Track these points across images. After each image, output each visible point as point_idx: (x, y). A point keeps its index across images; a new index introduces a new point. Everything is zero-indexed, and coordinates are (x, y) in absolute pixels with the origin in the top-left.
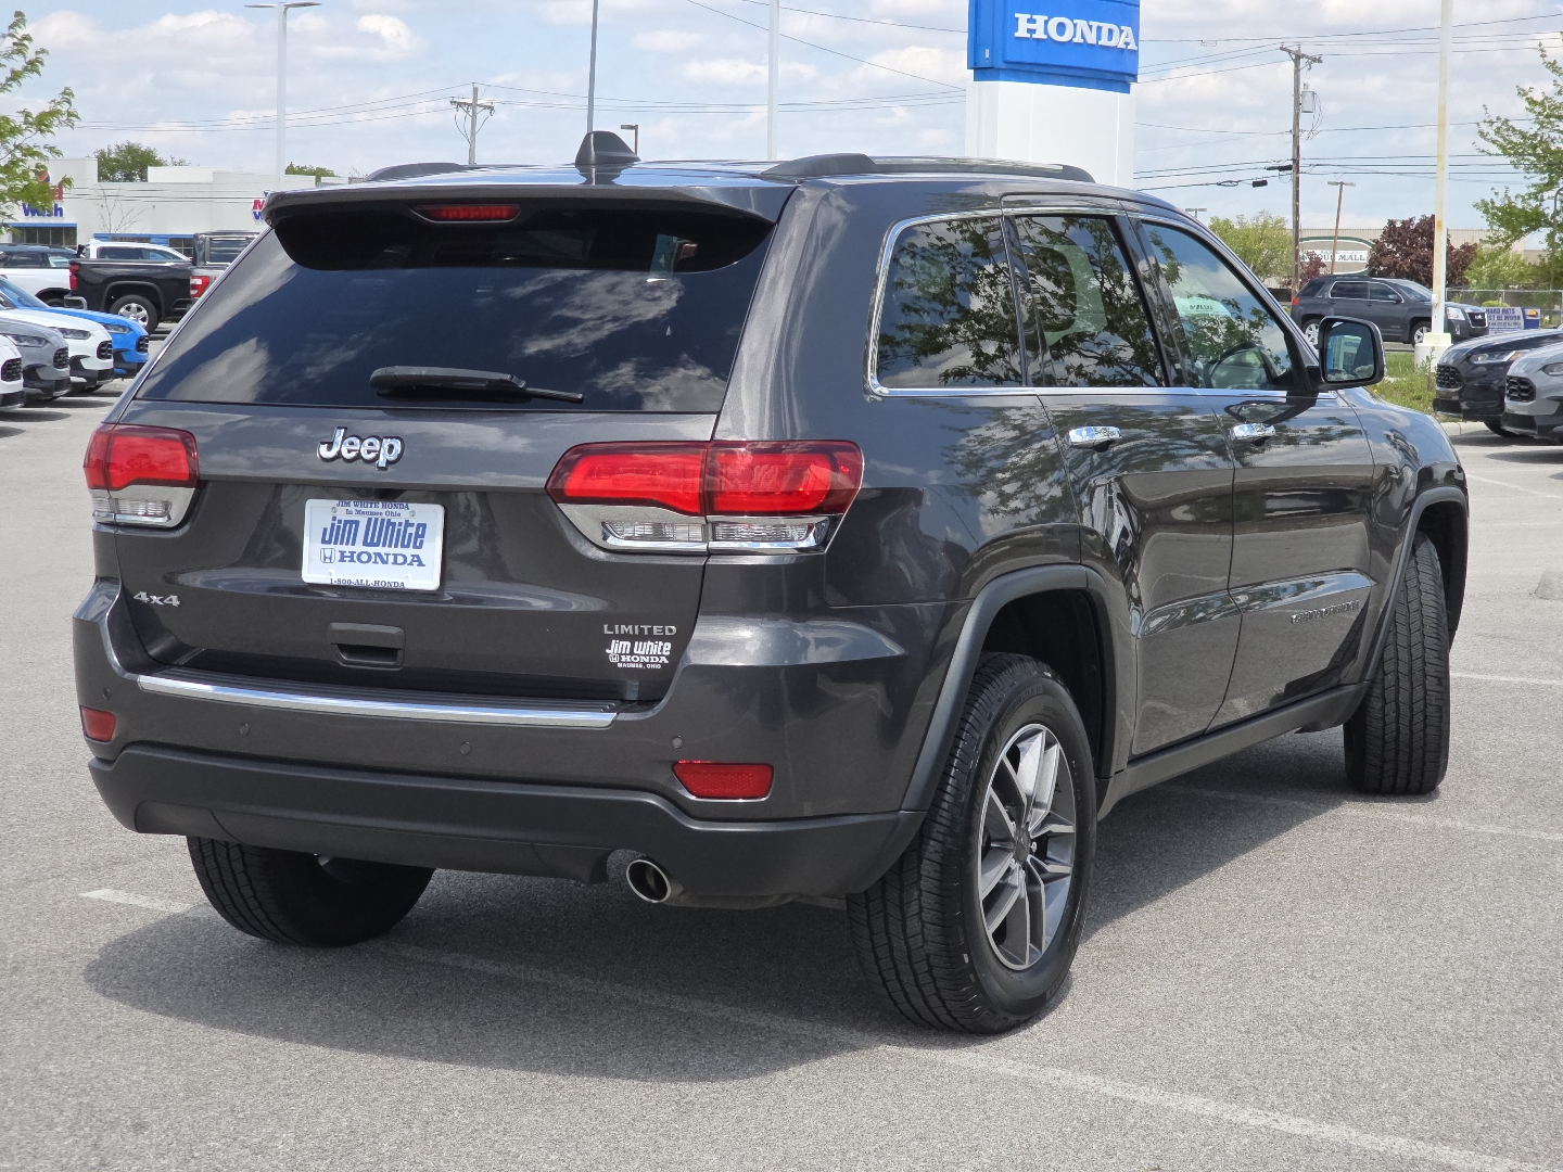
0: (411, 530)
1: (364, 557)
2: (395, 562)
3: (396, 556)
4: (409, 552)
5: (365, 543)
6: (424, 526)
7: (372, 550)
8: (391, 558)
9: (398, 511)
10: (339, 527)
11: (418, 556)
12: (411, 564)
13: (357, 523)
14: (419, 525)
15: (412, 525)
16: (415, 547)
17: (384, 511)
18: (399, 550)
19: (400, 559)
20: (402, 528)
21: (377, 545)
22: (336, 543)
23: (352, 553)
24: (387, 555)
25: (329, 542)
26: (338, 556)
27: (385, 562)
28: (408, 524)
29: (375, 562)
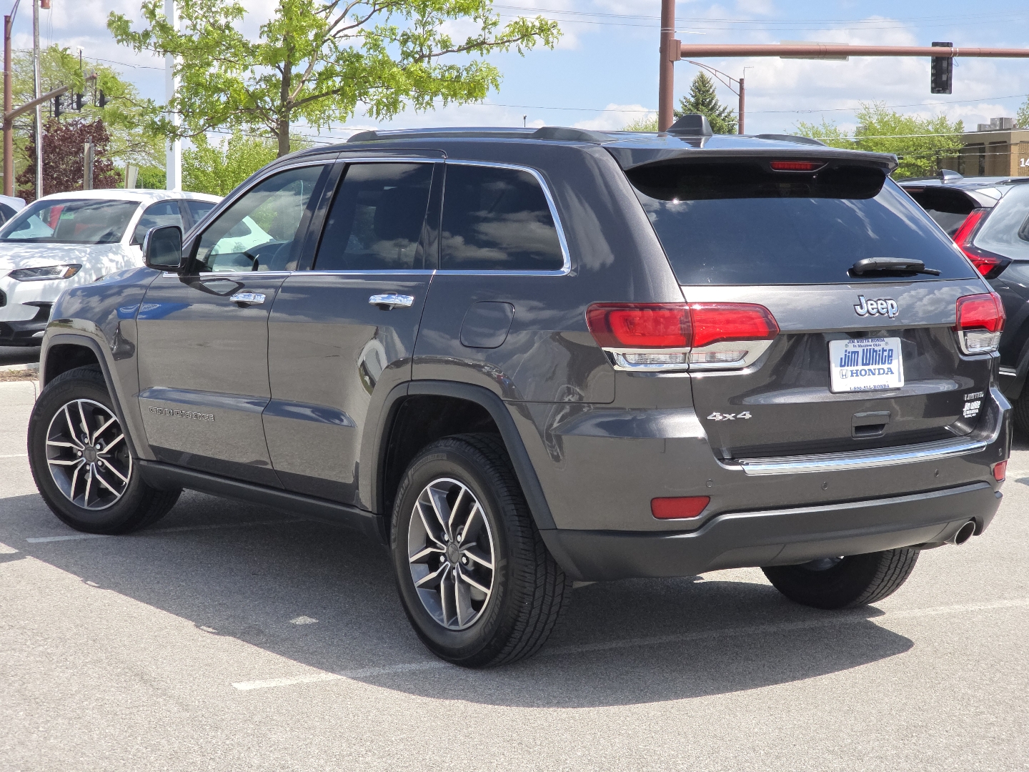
0: (886, 354)
1: (863, 373)
2: (879, 374)
3: (879, 369)
4: (886, 366)
5: (863, 364)
6: (892, 350)
7: (866, 368)
8: (877, 371)
9: (880, 343)
10: (849, 356)
11: (890, 369)
12: (887, 374)
13: (858, 352)
14: (889, 350)
15: (886, 351)
16: (889, 363)
17: (872, 344)
18: (881, 366)
19: (882, 371)
20: (881, 353)
21: (869, 364)
22: (848, 366)
23: (857, 371)
24: (875, 369)
25: (844, 366)
26: (850, 373)
27: (874, 374)
28: (884, 350)
29: (869, 375)
